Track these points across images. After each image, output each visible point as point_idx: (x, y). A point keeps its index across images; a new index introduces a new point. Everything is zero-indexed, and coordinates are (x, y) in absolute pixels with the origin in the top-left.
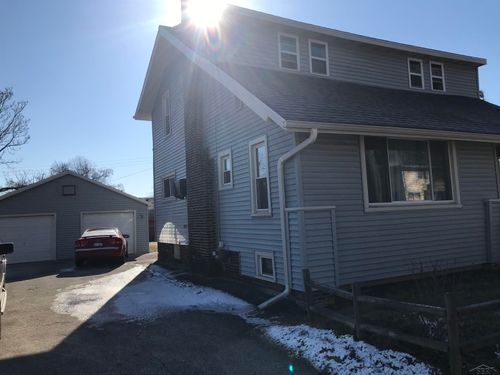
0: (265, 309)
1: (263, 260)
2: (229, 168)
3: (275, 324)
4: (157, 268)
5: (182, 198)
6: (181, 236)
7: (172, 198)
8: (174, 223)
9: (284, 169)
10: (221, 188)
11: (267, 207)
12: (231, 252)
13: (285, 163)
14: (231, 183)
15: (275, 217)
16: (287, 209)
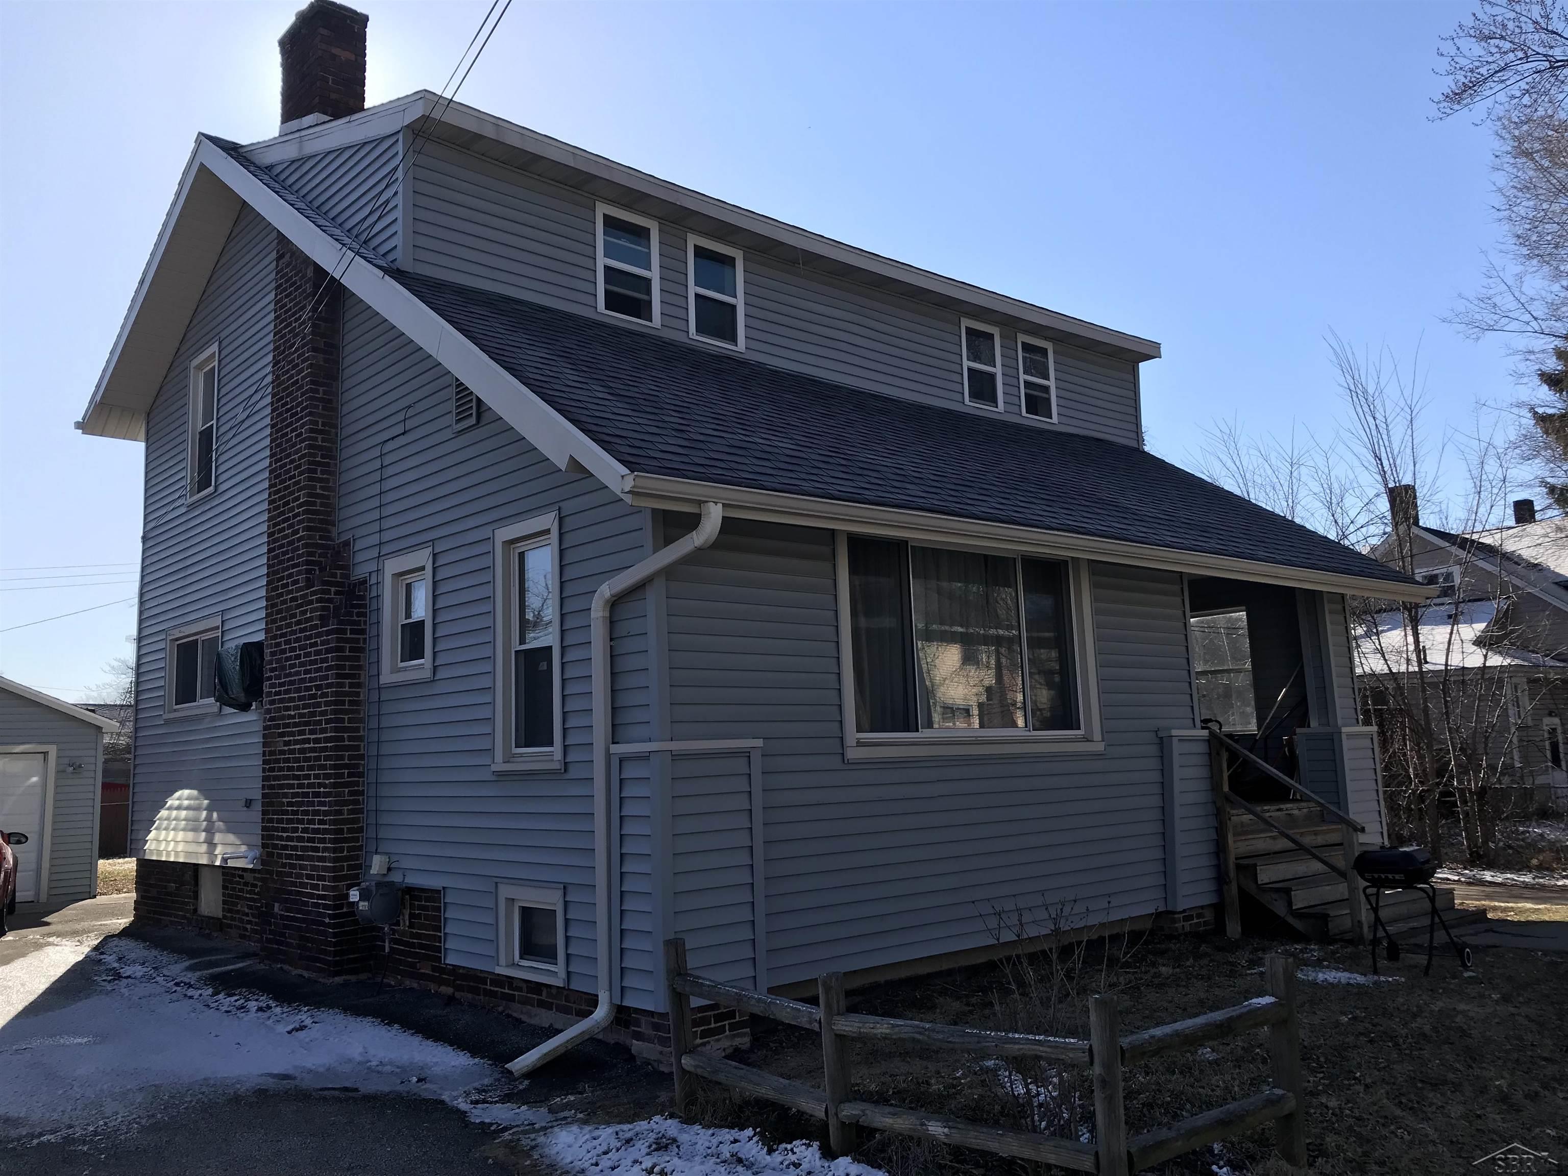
0: (534, 1074)
1: (527, 913)
2: (421, 610)
3: (566, 1122)
4: (134, 949)
5: (244, 707)
6: (231, 838)
7: (208, 704)
8: (205, 792)
9: (612, 622)
10: (387, 677)
11: (551, 743)
12: (411, 891)
13: (616, 603)
14: (426, 661)
15: (573, 773)
16: (615, 749)
